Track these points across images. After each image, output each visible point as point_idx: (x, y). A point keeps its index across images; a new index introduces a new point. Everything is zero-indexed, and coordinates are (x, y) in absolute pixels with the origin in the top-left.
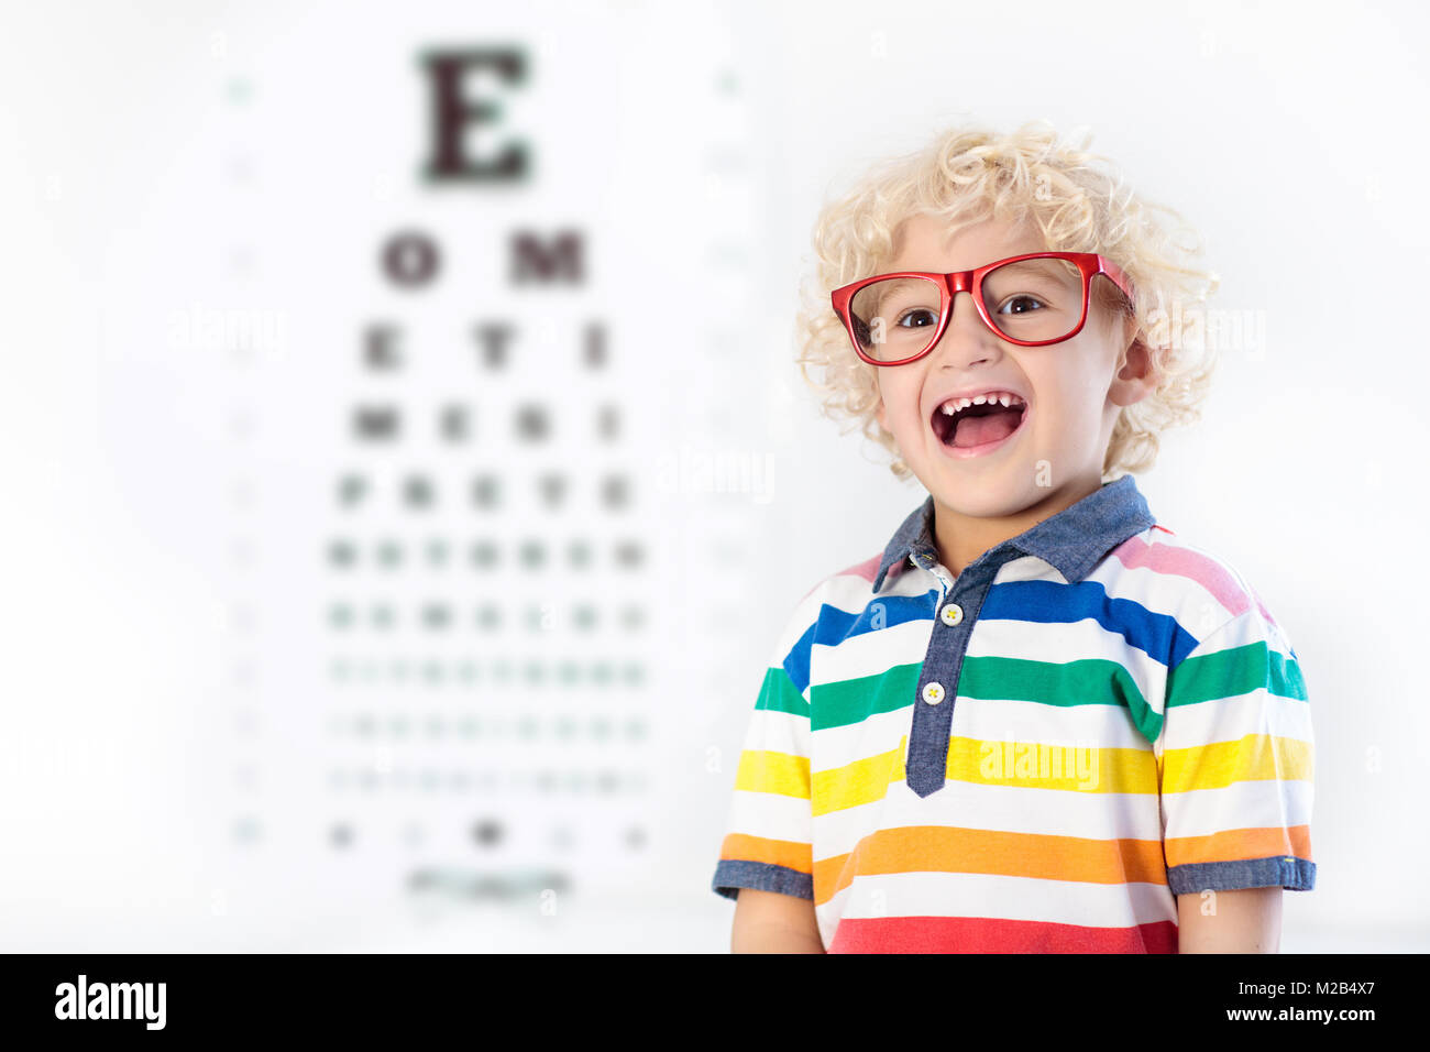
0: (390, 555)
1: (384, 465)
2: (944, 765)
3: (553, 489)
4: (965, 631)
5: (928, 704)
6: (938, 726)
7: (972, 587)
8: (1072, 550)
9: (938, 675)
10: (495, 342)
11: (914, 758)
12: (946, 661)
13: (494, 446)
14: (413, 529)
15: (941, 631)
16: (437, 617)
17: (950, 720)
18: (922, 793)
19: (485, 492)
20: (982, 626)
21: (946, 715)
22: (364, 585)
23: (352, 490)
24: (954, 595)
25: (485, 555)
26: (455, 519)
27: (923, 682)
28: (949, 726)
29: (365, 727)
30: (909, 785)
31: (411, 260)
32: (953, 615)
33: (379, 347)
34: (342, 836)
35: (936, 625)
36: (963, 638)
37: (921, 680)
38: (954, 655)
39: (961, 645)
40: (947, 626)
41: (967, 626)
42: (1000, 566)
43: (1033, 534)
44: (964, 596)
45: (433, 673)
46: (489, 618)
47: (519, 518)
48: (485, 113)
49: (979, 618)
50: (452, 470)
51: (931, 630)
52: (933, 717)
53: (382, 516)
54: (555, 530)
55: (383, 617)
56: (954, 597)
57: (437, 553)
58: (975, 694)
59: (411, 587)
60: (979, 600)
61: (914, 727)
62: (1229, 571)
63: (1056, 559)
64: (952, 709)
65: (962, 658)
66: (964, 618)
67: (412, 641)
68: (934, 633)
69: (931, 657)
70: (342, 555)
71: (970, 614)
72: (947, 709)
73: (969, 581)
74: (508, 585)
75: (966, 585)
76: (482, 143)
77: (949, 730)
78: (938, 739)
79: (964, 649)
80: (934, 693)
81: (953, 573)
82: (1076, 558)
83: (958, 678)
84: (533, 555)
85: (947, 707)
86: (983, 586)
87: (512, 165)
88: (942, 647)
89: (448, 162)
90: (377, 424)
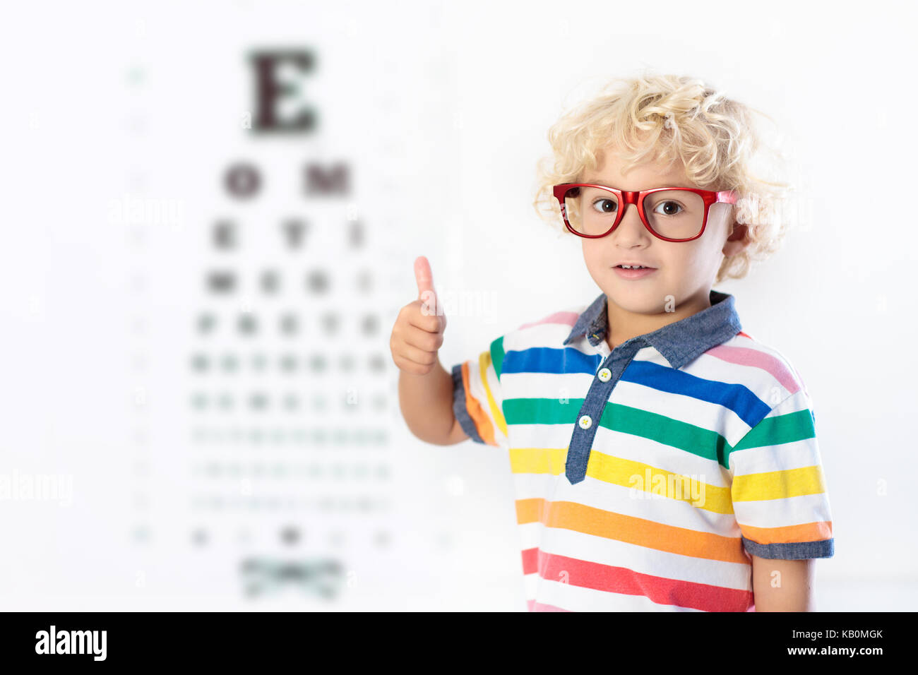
0: (230, 364)
1: (227, 308)
2: (586, 466)
3: (331, 323)
4: (610, 387)
5: (581, 429)
6: (585, 442)
7: (619, 359)
8: (679, 349)
9: (590, 411)
10: (295, 232)
11: (570, 461)
12: (596, 403)
13: (294, 296)
14: (243, 347)
15: (597, 383)
16: (259, 402)
17: (592, 440)
18: (573, 481)
19: (289, 325)
20: (621, 384)
21: (590, 436)
22: (214, 382)
23: (206, 324)
24: (608, 363)
25: (289, 364)
26: (270, 341)
27: (581, 415)
28: (592, 443)
29: (214, 470)
30: (567, 476)
31: (243, 181)
32: (605, 375)
33: (224, 235)
34: (200, 538)
35: (595, 380)
36: (608, 391)
37: (580, 413)
38: (601, 400)
39: (606, 395)
40: (601, 382)
41: (612, 383)
42: (638, 350)
43: (658, 333)
44: (614, 364)
45: (256, 437)
46: (291, 403)
47: (309, 341)
48: (288, 90)
49: (620, 379)
50: (268, 310)
51: (591, 382)
52: (583, 437)
53: (225, 340)
54: (332, 348)
55: (226, 402)
56: (608, 364)
57: (259, 363)
58: (610, 426)
59: (243, 383)
60: (622, 368)
61: (572, 441)
62: (785, 364)
63: (667, 353)
64: (595, 433)
65: (606, 403)
66: (611, 378)
67: (244, 417)
68: (592, 385)
69: (588, 399)
70: (200, 364)
71: (616, 376)
72: (591, 432)
73: (618, 356)
74: (304, 383)
75: (615, 358)
76: (287, 108)
77: (591, 446)
78: (584, 451)
79: (608, 397)
80: (586, 422)
81: (611, 347)
82: (680, 354)
83: (601, 414)
84: (318, 364)
85: (592, 432)
86: (626, 360)
87: (305, 122)
88: (595, 394)
89: (266, 121)
90: (222, 283)
